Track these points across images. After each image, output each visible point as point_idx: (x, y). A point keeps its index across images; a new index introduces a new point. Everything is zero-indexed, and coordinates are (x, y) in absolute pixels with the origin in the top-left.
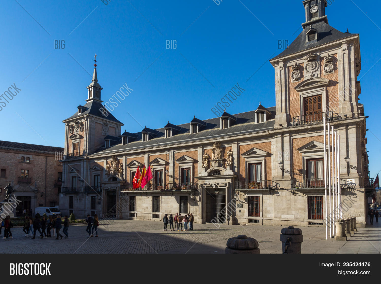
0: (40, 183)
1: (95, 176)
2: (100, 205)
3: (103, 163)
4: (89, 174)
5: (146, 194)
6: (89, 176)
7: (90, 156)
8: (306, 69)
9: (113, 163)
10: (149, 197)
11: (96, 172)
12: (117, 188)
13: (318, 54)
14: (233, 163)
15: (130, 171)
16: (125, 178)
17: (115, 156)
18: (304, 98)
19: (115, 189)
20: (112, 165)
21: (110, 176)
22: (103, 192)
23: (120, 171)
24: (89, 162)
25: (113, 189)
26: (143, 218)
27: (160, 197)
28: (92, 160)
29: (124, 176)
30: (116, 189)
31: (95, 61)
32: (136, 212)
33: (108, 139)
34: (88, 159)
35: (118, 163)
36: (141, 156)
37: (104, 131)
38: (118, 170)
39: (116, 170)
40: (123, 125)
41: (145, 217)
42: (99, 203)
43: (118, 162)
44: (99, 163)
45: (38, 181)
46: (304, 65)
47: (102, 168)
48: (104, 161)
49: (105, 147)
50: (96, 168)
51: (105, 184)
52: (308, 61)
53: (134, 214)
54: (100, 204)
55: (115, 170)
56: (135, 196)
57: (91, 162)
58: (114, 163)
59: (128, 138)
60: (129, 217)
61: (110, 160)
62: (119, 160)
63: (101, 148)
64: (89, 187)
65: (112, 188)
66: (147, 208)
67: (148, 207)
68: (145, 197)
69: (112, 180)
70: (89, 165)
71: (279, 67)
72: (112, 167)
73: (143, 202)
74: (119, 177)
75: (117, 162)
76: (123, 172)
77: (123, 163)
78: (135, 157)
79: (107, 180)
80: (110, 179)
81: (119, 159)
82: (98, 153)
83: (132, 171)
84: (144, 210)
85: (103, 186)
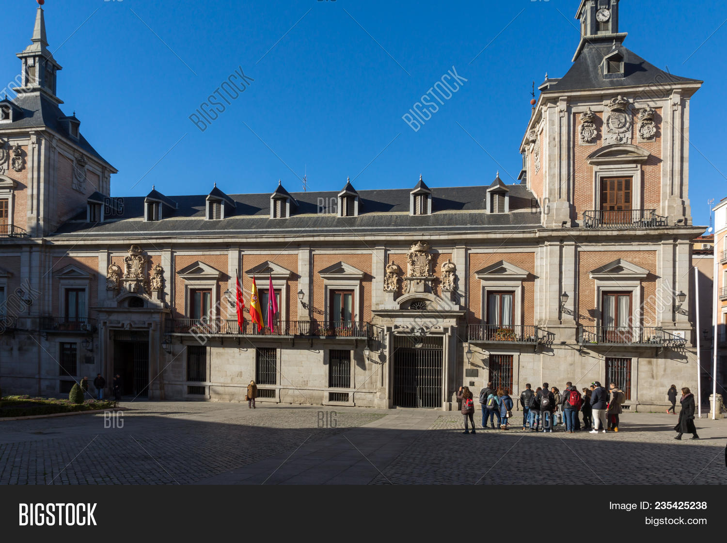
1: (67, 291)
2: (91, 366)
3: (100, 263)
4: (49, 284)
5: (239, 343)
6: (49, 290)
7: (56, 238)
8: (608, 124)
9: (130, 262)
10: (245, 349)
11: (72, 281)
12: (150, 324)
13: (631, 101)
14: (456, 288)
15: (186, 286)
16: (171, 302)
17: (136, 246)
18: (602, 178)
19: (143, 326)
20: (129, 267)
21: (122, 295)
22: (103, 334)
23: (156, 283)
24: (48, 254)
25: (137, 326)
26: (227, 397)
27: (278, 350)
28: (57, 250)
29: (168, 298)
30: (148, 328)
32: (207, 383)
33: (100, 202)
34: (47, 246)
35: (146, 264)
37: (77, 178)
38: (148, 282)
39: (141, 281)
41: (233, 395)
42: (89, 361)
43: (148, 263)
44: (82, 260)
46: (604, 117)
47: (95, 276)
48: (102, 256)
49: (88, 220)
50: (73, 271)
51: (110, 312)
52: (613, 111)
53: (204, 388)
54: (94, 363)
55: (138, 281)
56: (205, 348)
57: (55, 255)
58: (136, 264)
59: (161, 205)
60: (186, 396)
61: (119, 257)
62: (151, 257)
63: (74, 221)
64: (51, 319)
65: (135, 324)
66: (240, 374)
67: (243, 373)
68: (236, 350)
69: (126, 304)
70: (49, 261)
71: (557, 109)
72: (129, 272)
73: (228, 360)
74: (154, 299)
75: (144, 262)
76: (163, 286)
77: (162, 265)
78: (201, 253)
79: (115, 304)
80: (121, 303)
81: (149, 254)
82: (72, 233)
83: (189, 287)
84: (232, 379)
85: (103, 317)
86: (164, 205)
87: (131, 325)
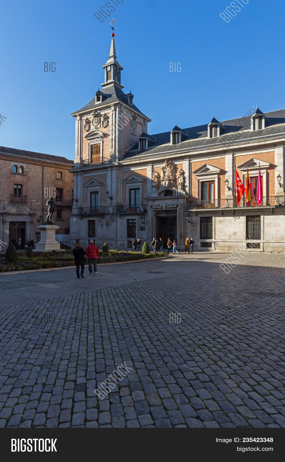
0: (36, 203)
1: (130, 190)
2: (144, 232)
3: (148, 172)
4: (121, 187)
5: (234, 213)
6: (121, 190)
7: (124, 161)
9: (165, 170)
10: (238, 217)
11: (133, 184)
12: (178, 205)
15: (199, 180)
16: (189, 191)
17: (168, 160)
19: (174, 207)
20: (164, 172)
21: (161, 190)
22: (151, 213)
23: (180, 181)
24: (120, 171)
25: (170, 207)
26: (226, 248)
27: (262, 217)
28: (125, 168)
29: (187, 189)
30: (176, 208)
31: (113, 28)
32: (213, 240)
33: (146, 138)
34: (120, 166)
35: (174, 170)
36: (218, 157)
37: (132, 127)
38: (175, 180)
39: (171, 180)
40: (149, 121)
41: (230, 247)
42: (142, 229)
43: (175, 169)
44: (138, 172)
45: (34, 201)
47: (145, 180)
48: (149, 168)
49: (139, 149)
50: (133, 178)
51: (154, 200)
53: (211, 243)
54: (145, 230)
55: (170, 180)
56: (211, 218)
57: (124, 171)
58: (168, 170)
59: (180, 134)
60: (200, 248)
61: (159, 167)
62: (177, 165)
63: (131, 151)
65: (169, 206)
66: (235, 234)
67: (237, 233)
68: (232, 218)
69: (163, 195)
70: (121, 175)
72: (164, 176)
73: (227, 225)
74: (180, 190)
75: (173, 168)
76: (184, 182)
77: (184, 169)
78: (207, 159)
79: (156, 195)
80: (160, 194)
81: (176, 163)
82: (132, 157)
83: (201, 181)
84: (229, 237)
85: (150, 203)
86: (182, 134)
87: (166, 206)
